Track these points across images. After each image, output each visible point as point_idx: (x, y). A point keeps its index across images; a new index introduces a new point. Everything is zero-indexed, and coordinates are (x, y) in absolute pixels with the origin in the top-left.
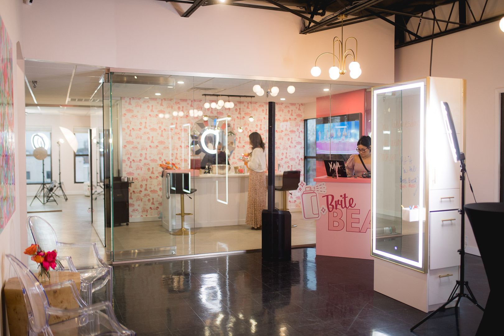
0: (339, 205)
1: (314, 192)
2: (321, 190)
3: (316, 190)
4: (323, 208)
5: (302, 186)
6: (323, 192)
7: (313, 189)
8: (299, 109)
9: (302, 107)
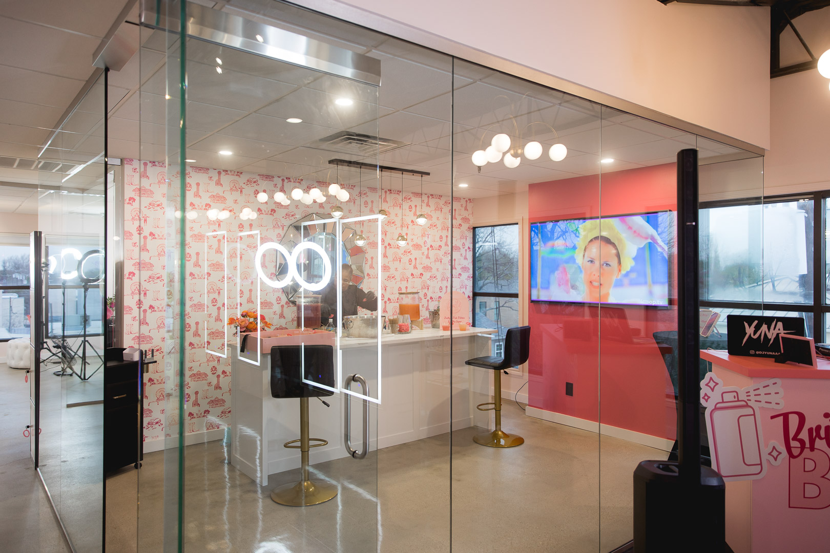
0: (821, 438)
1: (747, 406)
2: (768, 398)
3: (753, 401)
4: (774, 448)
5: (713, 390)
6: (773, 406)
7: (743, 396)
8: (466, 209)
9: (470, 206)
